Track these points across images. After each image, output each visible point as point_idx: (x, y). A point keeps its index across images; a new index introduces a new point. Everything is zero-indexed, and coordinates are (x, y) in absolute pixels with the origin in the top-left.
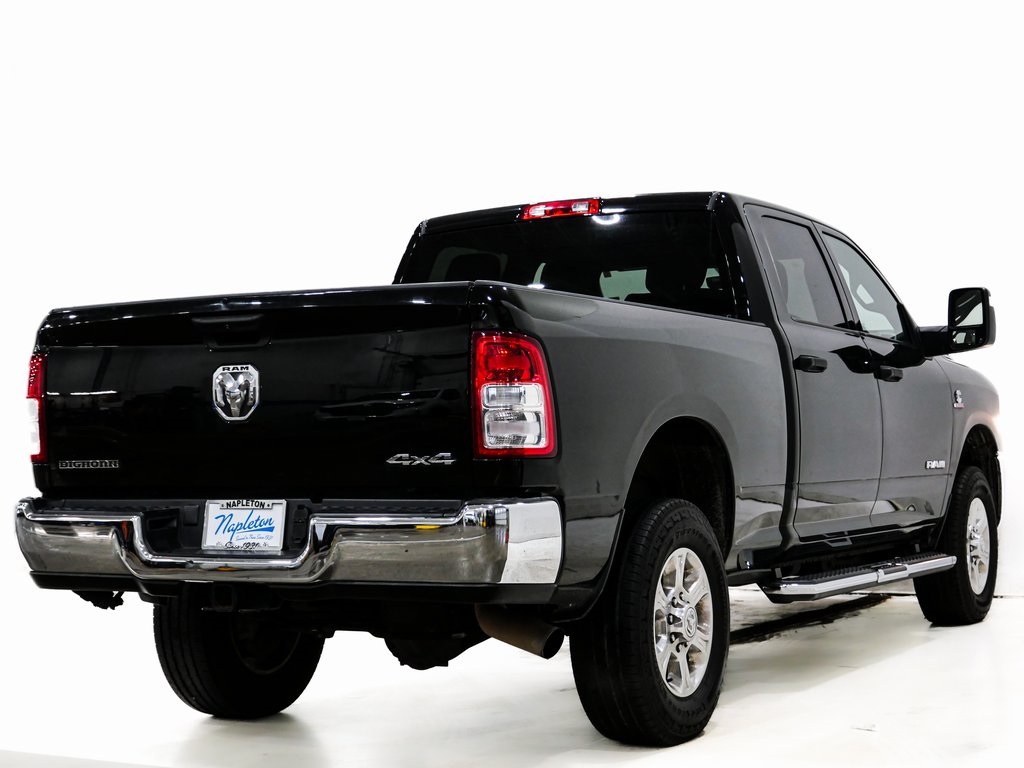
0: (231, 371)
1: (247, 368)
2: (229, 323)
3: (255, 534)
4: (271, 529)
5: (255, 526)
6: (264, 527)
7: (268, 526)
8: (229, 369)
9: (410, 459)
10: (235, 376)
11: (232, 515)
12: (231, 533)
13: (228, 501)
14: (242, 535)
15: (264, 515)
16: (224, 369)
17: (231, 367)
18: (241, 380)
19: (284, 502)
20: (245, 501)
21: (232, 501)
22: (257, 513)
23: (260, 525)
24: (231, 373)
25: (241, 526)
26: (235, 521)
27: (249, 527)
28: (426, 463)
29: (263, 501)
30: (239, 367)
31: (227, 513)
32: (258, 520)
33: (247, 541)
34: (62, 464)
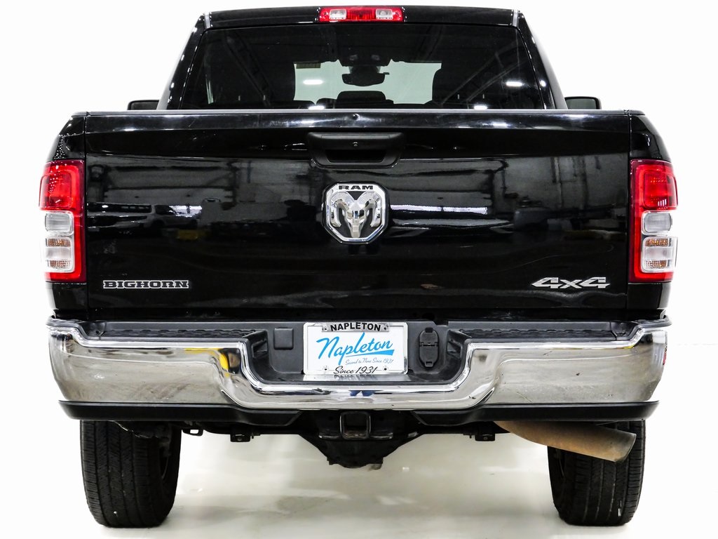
0: (350, 190)
1: (371, 188)
2: (358, 140)
3: (370, 357)
4: (391, 352)
5: (369, 349)
6: (380, 350)
7: (385, 349)
8: (347, 188)
9: (560, 282)
10: (356, 195)
11: (338, 338)
12: (339, 357)
13: (333, 324)
14: (354, 359)
15: (379, 337)
16: (340, 188)
17: (351, 186)
18: (363, 199)
19: (405, 324)
20: (354, 324)
21: (337, 324)
22: (370, 336)
23: (375, 348)
24: (350, 193)
25: (350, 350)
26: (342, 344)
27: (361, 350)
28: (577, 287)
30: (361, 186)
31: (332, 335)
32: (372, 342)
33: (363, 365)
34: (108, 284)
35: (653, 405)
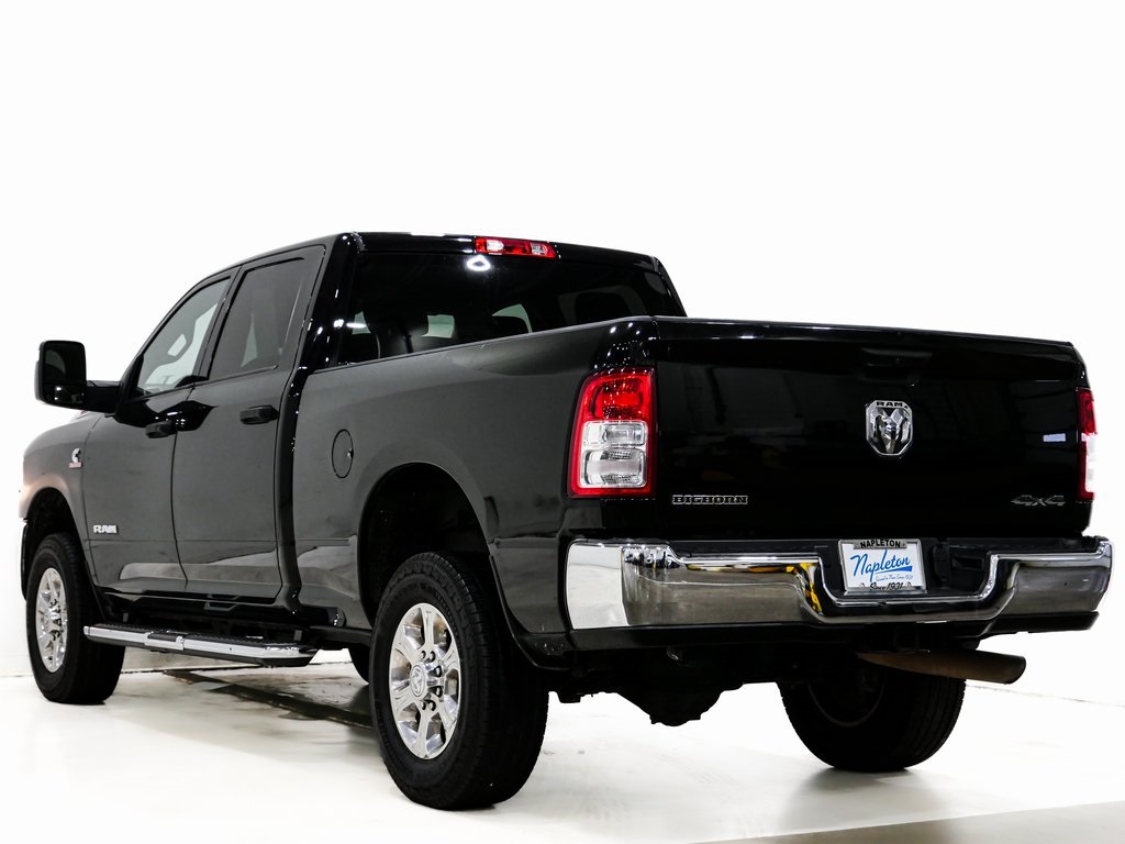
0: (885, 406)
1: (901, 405)
3: (895, 574)
4: (910, 569)
5: (892, 566)
6: (901, 566)
7: (905, 565)
8: (882, 404)
9: (1031, 500)
10: (889, 412)
11: (866, 555)
12: (870, 572)
13: (863, 541)
14: (881, 576)
15: (899, 554)
16: (877, 404)
17: (886, 402)
18: (895, 415)
19: (918, 541)
20: (879, 541)
21: (866, 541)
22: (891, 553)
23: (897, 565)
24: (884, 409)
25: (878, 567)
26: (871, 561)
27: (886, 567)
28: (1043, 505)
29: (898, 541)
30: (893, 403)
31: (861, 552)
32: (894, 559)
33: (892, 581)
34: (678, 500)
35: (1096, 614)
